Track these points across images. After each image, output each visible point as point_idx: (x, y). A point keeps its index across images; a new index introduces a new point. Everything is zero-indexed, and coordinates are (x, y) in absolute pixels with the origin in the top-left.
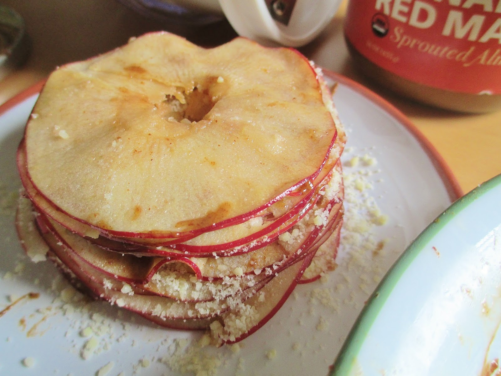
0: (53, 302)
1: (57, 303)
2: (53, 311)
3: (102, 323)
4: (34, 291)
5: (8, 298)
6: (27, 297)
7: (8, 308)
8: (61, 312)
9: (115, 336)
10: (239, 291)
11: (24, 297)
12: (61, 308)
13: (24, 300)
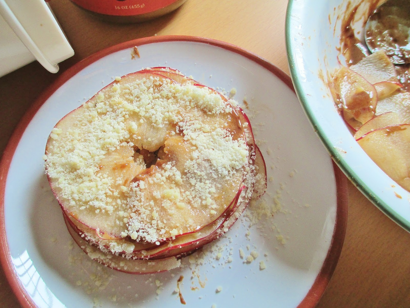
0: (191, 269)
1: (193, 267)
2: (196, 270)
3: (217, 246)
4: (178, 278)
5: (174, 293)
6: (179, 283)
7: (180, 295)
8: (199, 267)
9: (228, 243)
10: (252, 175)
11: (178, 284)
12: (197, 265)
13: (180, 285)
